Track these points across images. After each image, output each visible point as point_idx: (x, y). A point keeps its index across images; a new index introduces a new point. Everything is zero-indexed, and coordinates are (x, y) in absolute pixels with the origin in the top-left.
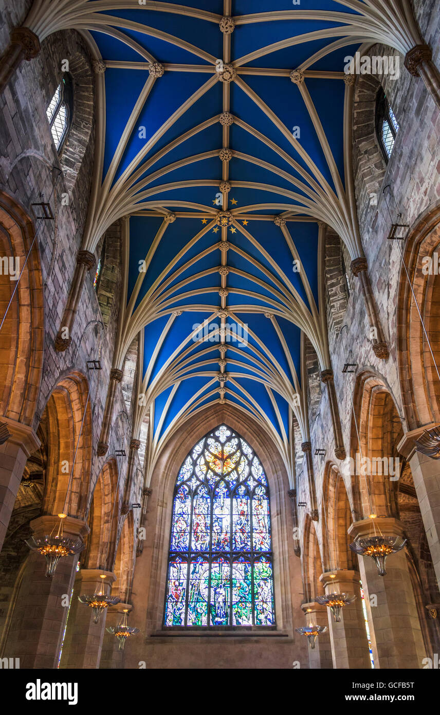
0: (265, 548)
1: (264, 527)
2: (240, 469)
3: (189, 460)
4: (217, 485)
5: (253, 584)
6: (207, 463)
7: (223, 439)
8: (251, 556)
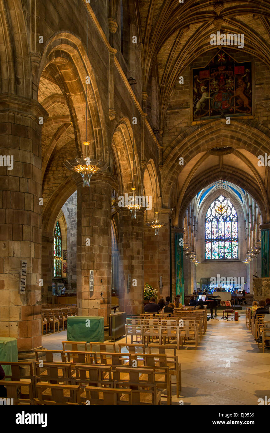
0: (236, 237)
1: (236, 231)
2: (227, 211)
3: (209, 210)
4: (219, 218)
5: (231, 248)
6: (216, 210)
7: (221, 201)
8: (231, 240)
